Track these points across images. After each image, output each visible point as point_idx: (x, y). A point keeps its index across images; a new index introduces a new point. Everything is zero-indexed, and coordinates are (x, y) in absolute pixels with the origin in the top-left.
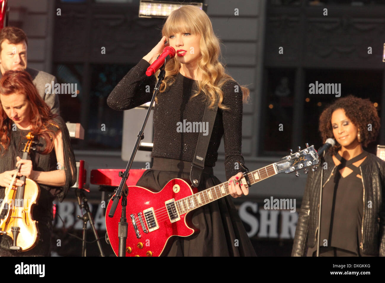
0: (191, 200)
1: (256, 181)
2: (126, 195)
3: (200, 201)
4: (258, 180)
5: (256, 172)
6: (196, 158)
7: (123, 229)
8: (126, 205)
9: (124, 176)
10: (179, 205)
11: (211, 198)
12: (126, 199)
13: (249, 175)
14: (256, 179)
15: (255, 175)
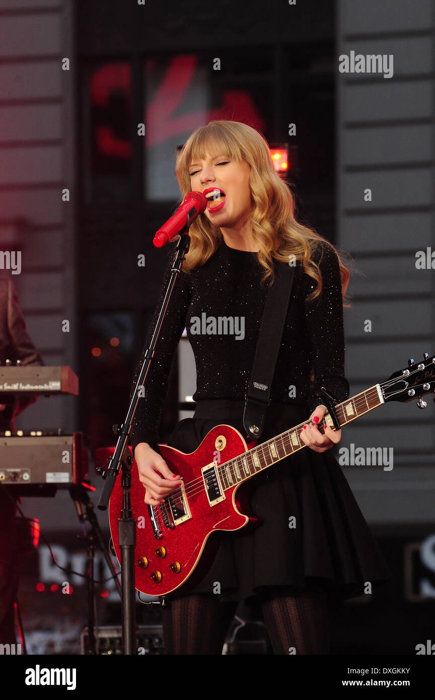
0: (243, 461)
1: (349, 418)
2: (128, 467)
3: (256, 462)
4: (352, 417)
5: (349, 402)
6: (252, 386)
7: (126, 531)
8: (129, 487)
9: (123, 433)
10: (224, 472)
11: (275, 455)
12: (130, 475)
13: (338, 408)
14: (349, 414)
15: (347, 408)
